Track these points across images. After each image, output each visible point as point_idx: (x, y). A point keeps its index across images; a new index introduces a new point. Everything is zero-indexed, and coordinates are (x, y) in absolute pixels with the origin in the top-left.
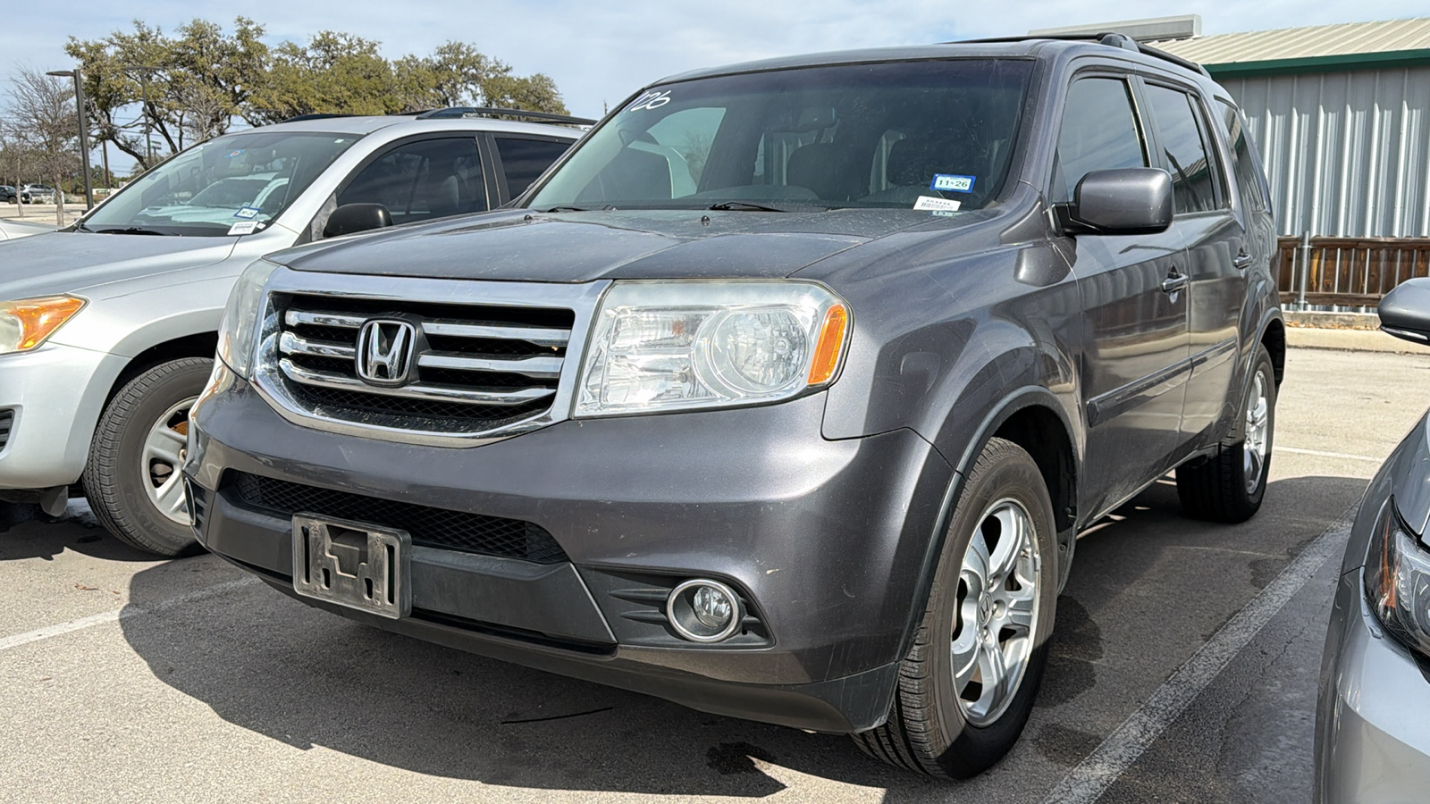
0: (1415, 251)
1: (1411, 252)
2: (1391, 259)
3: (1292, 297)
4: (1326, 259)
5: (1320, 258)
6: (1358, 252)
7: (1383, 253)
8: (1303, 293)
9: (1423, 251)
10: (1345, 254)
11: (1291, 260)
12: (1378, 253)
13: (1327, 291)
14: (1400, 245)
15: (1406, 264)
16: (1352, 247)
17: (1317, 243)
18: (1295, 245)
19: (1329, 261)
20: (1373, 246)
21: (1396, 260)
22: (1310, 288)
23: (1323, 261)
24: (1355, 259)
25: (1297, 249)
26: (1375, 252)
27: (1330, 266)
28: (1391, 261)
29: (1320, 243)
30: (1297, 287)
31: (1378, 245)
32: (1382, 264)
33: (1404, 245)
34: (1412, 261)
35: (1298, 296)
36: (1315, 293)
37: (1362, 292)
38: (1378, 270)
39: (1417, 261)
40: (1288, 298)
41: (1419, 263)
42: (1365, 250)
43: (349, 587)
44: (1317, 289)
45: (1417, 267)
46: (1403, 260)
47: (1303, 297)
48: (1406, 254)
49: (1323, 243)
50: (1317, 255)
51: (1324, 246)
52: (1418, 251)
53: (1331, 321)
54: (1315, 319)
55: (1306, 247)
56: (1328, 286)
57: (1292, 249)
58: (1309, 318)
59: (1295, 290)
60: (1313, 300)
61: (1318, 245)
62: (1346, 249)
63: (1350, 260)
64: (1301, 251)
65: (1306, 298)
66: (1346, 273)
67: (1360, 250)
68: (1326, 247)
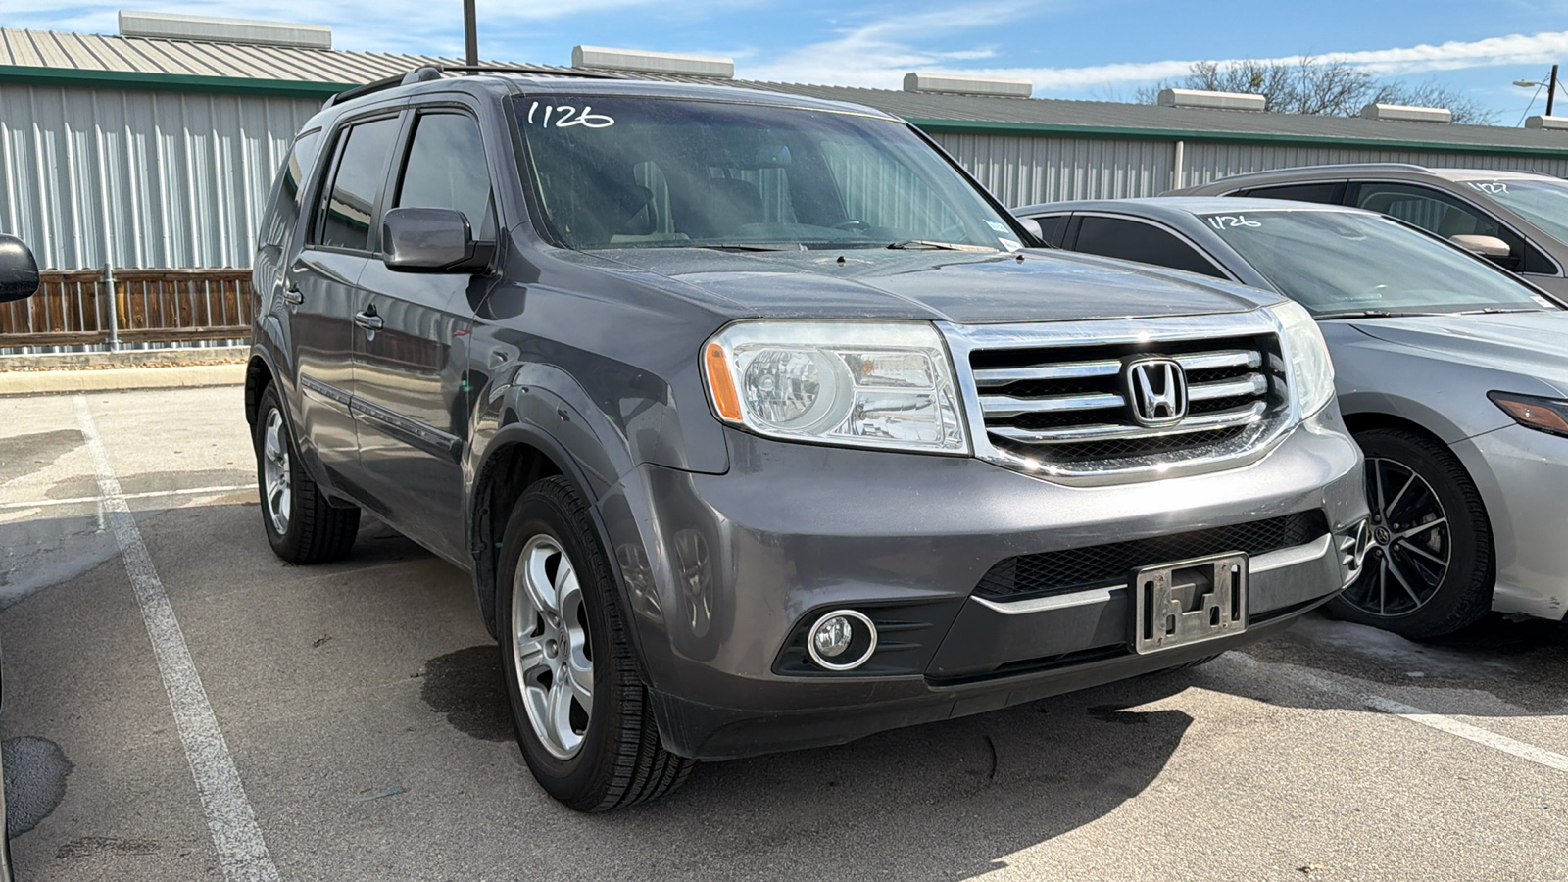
0: (222, 282)
1: (218, 282)
2: (200, 291)
3: (101, 337)
4: (132, 293)
5: (126, 292)
6: (166, 284)
7: (191, 284)
8: (115, 330)
9: (230, 282)
10: (152, 288)
11: (93, 295)
12: (186, 285)
13: (139, 328)
14: (208, 276)
15: (215, 295)
16: (158, 279)
17: (120, 277)
18: (96, 279)
19: (136, 295)
20: (180, 278)
21: (205, 292)
22: (120, 326)
23: (129, 295)
24: (164, 292)
25: (99, 283)
26: (183, 284)
27: (138, 300)
28: (200, 293)
29: (123, 276)
30: (107, 324)
31: (185, 277)
32: (192, 296)
33: (211, 276)
34: (221, 292)
35: (110, 335)
36: (126, 330)
37: (176, 326)
38: (188, 301)
39: (225, 292)
40: (98, 338)
41: (228, 294)
42: (172, 282)
43: (1196, 622)
44: (128, 327)
45: (226, 297)
46: (211, 292)
47: (115, 336)
48: (214, 285)
49: (128, 276)
50: (122, 289)
51: (128, 279)
52: (225, 281)
53: (153, 359)
54: (136, 358)
55: (111, 280)
56: (140, 322)
57: (93, 283)
58: (129, 358)
59: (103, 328)
60: (125, 338)
61: (122, 279)
62: (152, 282)
63: (158, 293)
64: (105, 284)
65: (118, 336)
66: (156, 307)
67: (167, 282)
68: (131, 280)
